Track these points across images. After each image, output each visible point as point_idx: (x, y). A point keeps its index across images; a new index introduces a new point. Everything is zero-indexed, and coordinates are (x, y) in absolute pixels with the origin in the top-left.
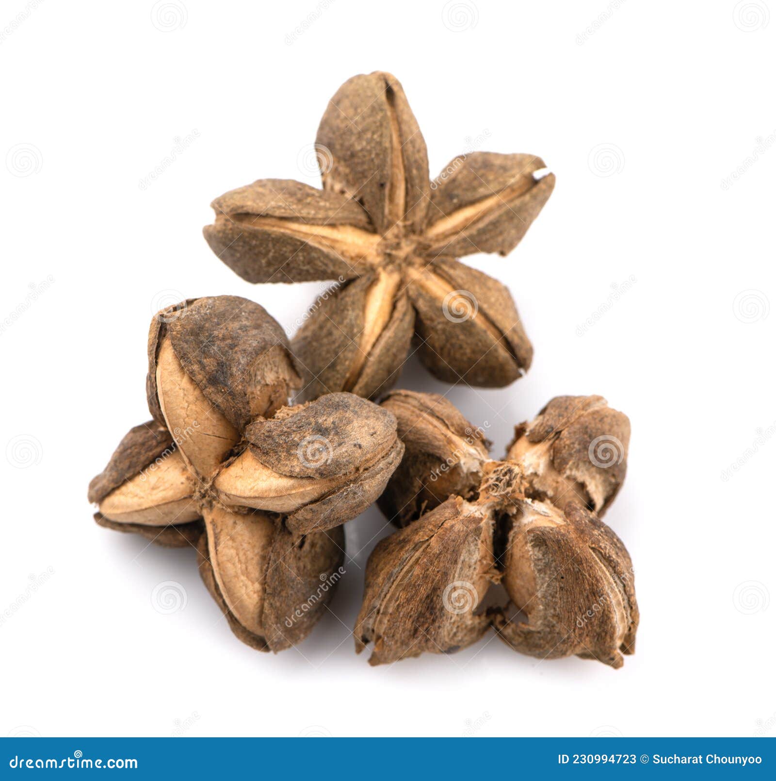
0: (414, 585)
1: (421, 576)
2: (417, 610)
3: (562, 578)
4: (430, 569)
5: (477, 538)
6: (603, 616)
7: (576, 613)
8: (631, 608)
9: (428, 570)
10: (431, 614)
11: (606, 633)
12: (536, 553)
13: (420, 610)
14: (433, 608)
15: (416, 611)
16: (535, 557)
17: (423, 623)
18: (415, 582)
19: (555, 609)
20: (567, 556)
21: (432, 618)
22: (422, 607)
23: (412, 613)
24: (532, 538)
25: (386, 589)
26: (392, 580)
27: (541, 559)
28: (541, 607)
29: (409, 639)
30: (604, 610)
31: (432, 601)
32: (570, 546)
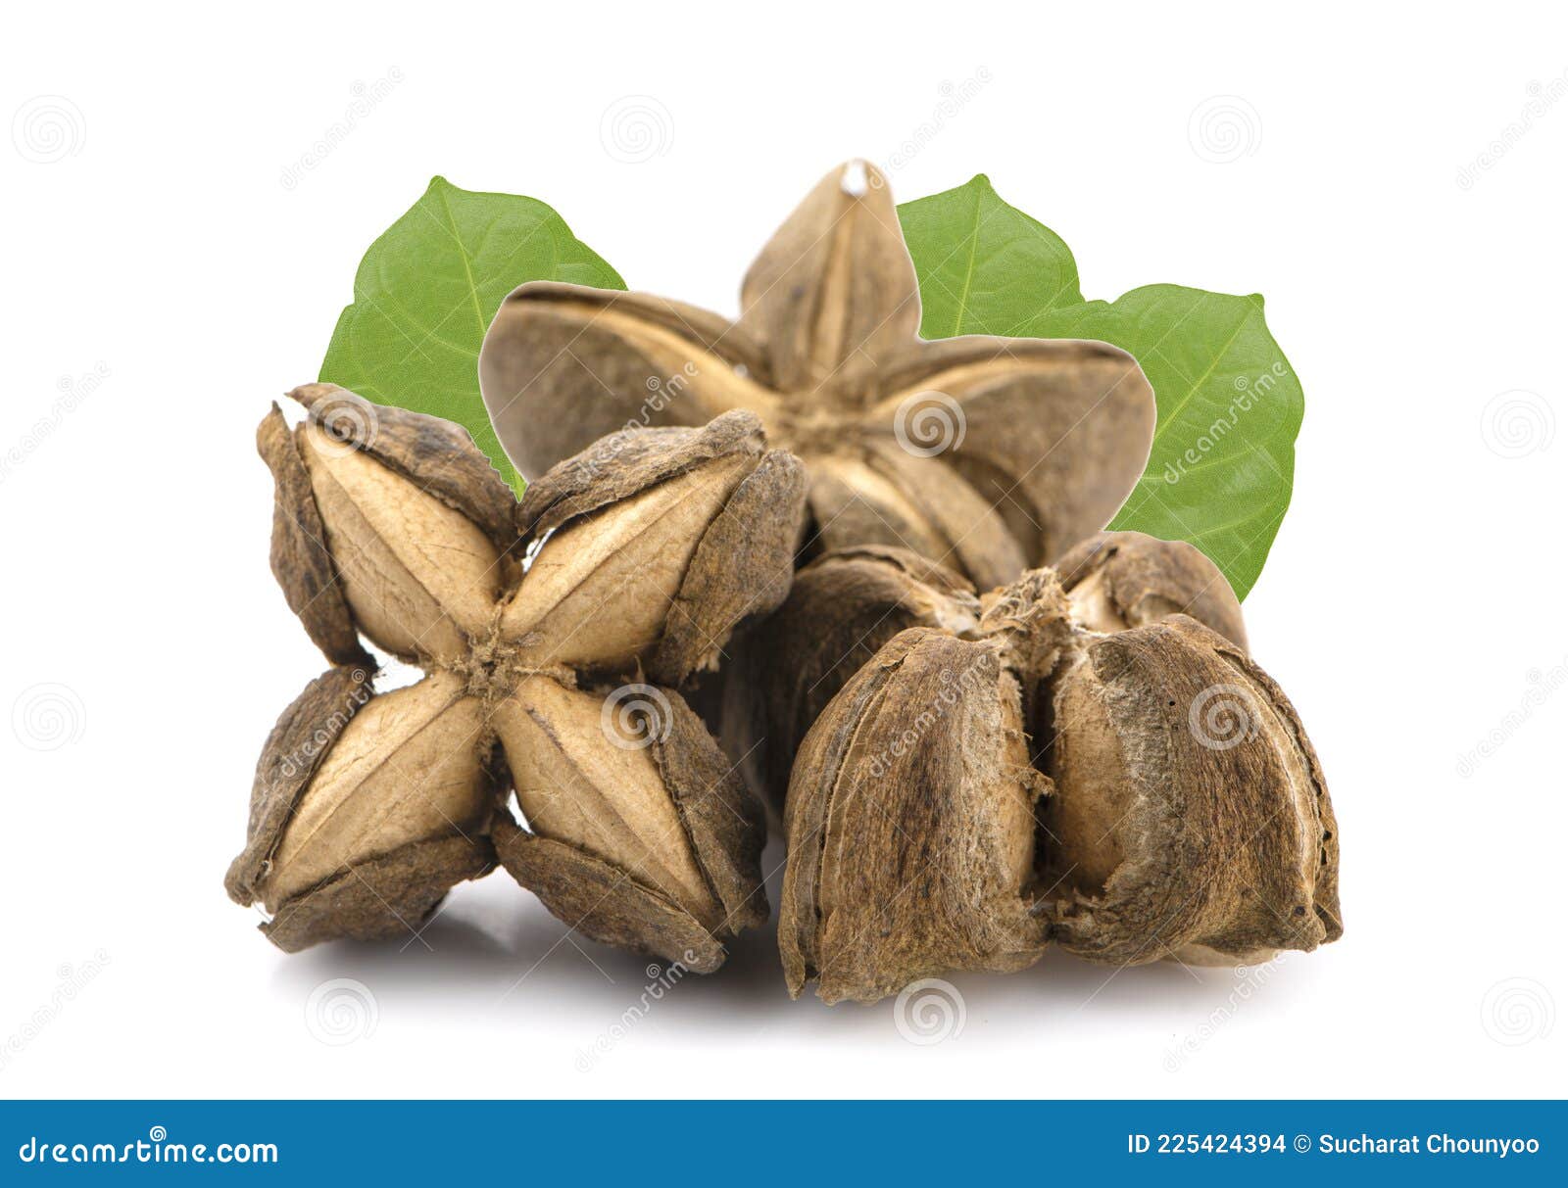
0: (885, 736)
1: (895, 715)
2: (899, 796)
3: (1172, 704)
4: (911, 703)
5: (992, 682)
6: (1265, 780)
7: (1212, 774)
8: (1319, 792)
9: (907, 703)
10: (928, 806)
11: (1279, 829)
12: (1112, 688)
13: (903, 797)
14: (930, 790)
15: (897, 800)
16: (1112, 696)
17: (915, 834)
18: (887, 731)
19: (1169, 799)
20: (1174, 659)
21: (930, 817)
22: (907, 790)
23: (890, 805)
24: (1099, 659)
25: (830, 775)
26: (839, 753)
27: (1124, 697)
28: (1142, 798)
29: (892, 889)
30: (1266, 763)
31: (925, 774)
32: (1175, 642)
